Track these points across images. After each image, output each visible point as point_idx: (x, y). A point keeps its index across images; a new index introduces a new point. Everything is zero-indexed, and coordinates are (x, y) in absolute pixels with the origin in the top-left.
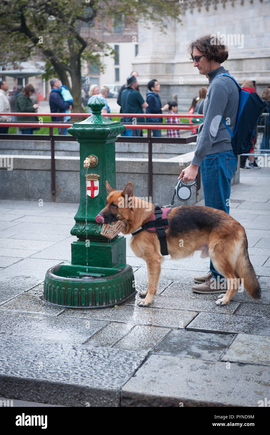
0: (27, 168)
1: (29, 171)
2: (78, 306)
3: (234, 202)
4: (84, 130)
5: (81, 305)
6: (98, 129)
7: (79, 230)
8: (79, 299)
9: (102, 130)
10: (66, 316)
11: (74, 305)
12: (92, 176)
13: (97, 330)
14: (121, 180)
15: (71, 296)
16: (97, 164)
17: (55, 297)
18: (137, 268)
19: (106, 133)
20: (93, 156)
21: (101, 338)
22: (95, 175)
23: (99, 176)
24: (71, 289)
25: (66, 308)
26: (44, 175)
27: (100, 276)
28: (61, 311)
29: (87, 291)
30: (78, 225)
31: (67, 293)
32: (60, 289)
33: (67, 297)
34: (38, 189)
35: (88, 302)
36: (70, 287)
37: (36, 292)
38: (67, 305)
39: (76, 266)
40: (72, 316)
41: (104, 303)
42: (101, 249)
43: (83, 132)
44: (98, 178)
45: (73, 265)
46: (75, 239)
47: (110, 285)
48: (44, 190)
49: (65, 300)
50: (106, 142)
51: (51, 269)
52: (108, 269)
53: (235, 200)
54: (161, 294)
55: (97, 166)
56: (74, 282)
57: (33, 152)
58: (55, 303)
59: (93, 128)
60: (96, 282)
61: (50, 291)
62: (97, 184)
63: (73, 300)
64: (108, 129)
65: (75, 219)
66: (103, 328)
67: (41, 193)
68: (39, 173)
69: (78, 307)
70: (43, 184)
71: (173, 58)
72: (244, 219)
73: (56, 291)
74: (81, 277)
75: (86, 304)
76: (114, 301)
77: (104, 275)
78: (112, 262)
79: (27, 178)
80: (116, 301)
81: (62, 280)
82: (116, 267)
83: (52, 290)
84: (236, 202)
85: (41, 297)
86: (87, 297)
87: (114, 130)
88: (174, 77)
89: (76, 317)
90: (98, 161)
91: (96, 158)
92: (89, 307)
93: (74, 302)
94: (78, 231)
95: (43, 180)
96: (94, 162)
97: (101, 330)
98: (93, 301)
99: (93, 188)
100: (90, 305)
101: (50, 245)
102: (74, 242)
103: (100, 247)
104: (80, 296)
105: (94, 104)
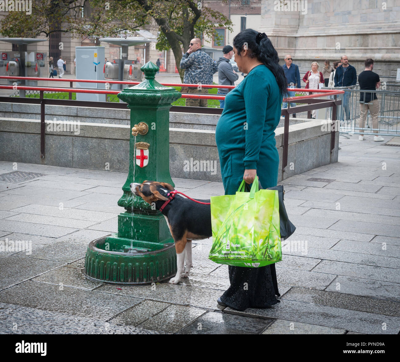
0: (107, 137)
1: (109, 140)
2: (117, 281)
3: (323, 181)
4: (134, 96)
5: (120, 281)
6: (149, 94)
7: (127, 201)
8: (117, 274)
9: (152, 96)
10: (101, 291)
11: (112, 280)
12: (141, 145)
13: (128, 307)
14: (202, 153)
15: (110, 270)
16: (147, 131)
17: (94, 270)
18: (195, 245)
19: (157, 99)
20: (143, 123)
21: (129, 316)
22: (145, 143)
23: (149, 144)
24: (109, 262)
25: (104, 282)
26: (124, 145)
27: (146, 250)
28: (97, 285)
29: (126, 265)
30: (126, 196)
31: (106, 267)
32: (99, 262)
33: (106, 272)
34: (117, 159)
35: (127, 277)
36: (109, 261)
37: (79, 265)
38: (105, 279)
39: (123, 239)
40: (107, 292)
41: (145, 280)
42: (148, 223)
43: (133, 98)
44: (148, 147)
45: (119, 238)
46: (123, 210)
47: (152, 261)
48: (123, 160)
49: (104, 274)
50: (157, 109)
51: (94, 241)
52: (155, 243)
53: (324, 179)
54: (211, 273)
55: (147, 133)
56: (113, 256)
57: (124, 121)
58: (94, 277)
59: (143, 94)
60: (137, 257)
61: (90, 264)
62: (146, 153)
63: (112, 275)
64: (159, 95)
65: (123, 189)
66: (136, 305)
67: (120, 163)
68: (119, 142)
69: (117, 283)
70: (123, 154)
71: (297, 32)
72: (328, 199)
73: (96, 264)
74: (126, 251)
75: (125, 279)
76: (156, 278)
77: (150, 250)
78: (160, 237)
79: (106, 148)
80: (158, 278)
81: (102, 253)
82: (163, 243)
83: (92, 263)
84: (325, 182)
85: (82, 270)
86: (126, 272)
87: (166, 96)
88: (297, 51)
89: (111, 292)
90: (148, 129)
91: (146, 126)
92: (128, 283)
93: (112, 277)
94: (125, 202)
95: (123, 150)
96: (144, 130)
97: (132, 307)
98: (132, 277)
99: (143, 158)
100: (130, 280)
101: (113, 217)
102: (121, 214)
103: (147, 220)
104: (119, 271)
105: (147, 68)
